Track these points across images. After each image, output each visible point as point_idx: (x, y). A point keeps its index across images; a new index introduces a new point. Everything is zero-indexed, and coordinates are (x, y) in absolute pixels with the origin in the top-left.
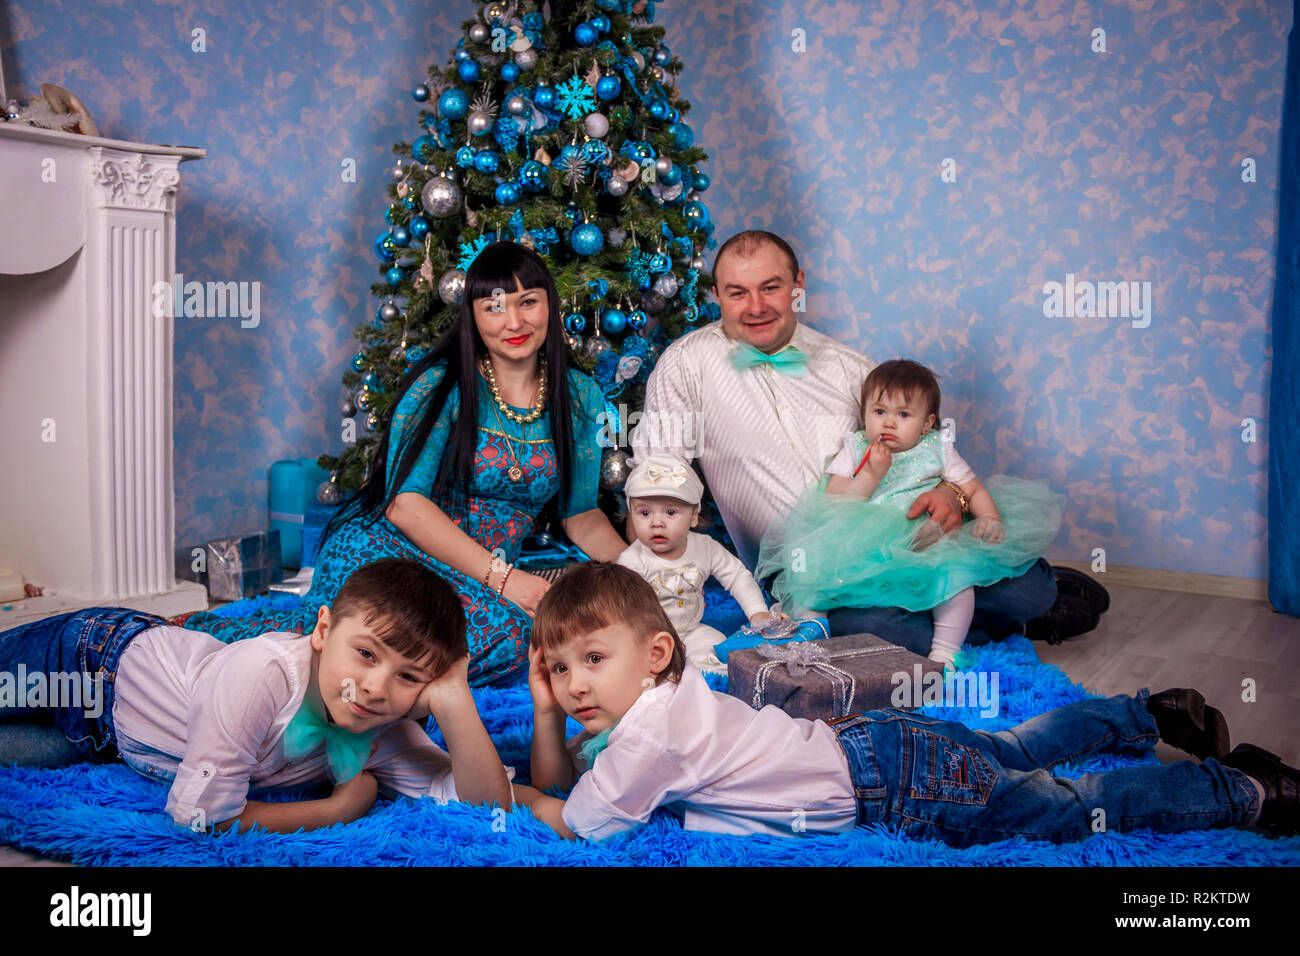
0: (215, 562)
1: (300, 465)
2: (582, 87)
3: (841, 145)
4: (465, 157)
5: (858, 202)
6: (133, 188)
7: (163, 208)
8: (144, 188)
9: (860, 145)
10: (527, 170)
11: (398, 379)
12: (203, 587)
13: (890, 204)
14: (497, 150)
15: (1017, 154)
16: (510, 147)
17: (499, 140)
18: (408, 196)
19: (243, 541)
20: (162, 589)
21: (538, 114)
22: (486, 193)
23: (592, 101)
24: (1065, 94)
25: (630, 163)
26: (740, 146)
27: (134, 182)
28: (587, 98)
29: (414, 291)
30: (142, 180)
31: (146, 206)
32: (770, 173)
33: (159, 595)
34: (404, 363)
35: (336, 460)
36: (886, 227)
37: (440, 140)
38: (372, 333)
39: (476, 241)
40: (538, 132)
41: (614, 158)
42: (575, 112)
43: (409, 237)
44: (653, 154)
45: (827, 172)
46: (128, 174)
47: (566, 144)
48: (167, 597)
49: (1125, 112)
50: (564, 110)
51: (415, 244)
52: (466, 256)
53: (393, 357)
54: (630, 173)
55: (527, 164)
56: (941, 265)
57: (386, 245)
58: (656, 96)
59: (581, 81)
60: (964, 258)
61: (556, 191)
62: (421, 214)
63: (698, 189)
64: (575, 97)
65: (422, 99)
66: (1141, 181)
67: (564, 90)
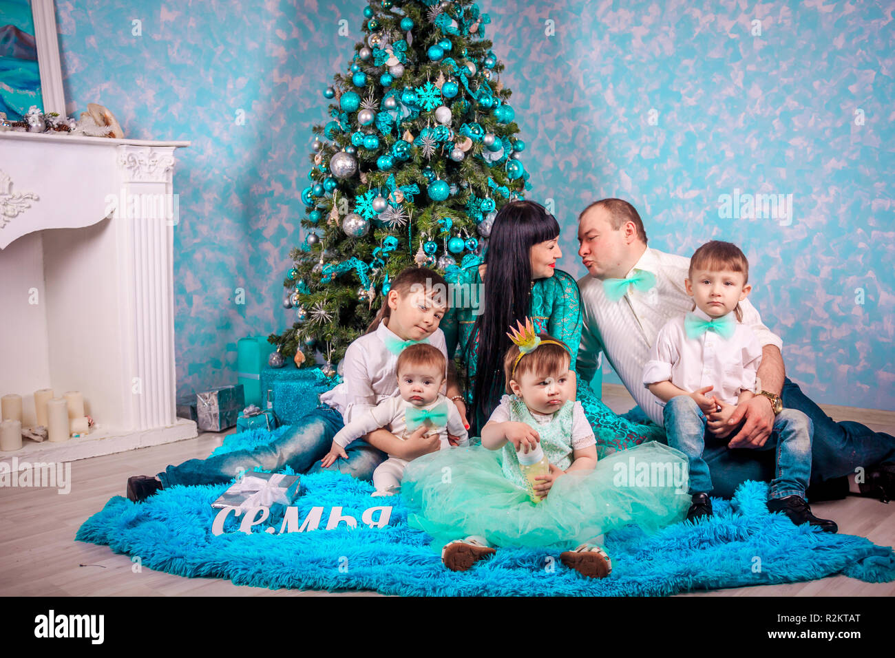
0: (202, 406)
1: (257, 341)
2: (433, 89)
3: (622, 110)
4: (356, 139)
5: (635, 151)
6: (145, 169)
7: (164, 180)
8: (152, 168)
9: (636, 110)
10: (398, 146)
11: (318, 284)
12: (194, 422)
13: (657, 152)
14: (378, 133)
15: (743, 115)
16: (387, 131)
17: (379, 127)
18: (322, 164)
19: (219, 392)
20: (168, 424)
21: (405, 108)
22: (372, 161)
23: (440, 99)
24: (774, 73)
25: (465, 139)
26: (555, 111)
27: (146, 165)
28: (437, 96)
29: (328, 227)
30: (151, 163)
31: (154, 180)
32: (576, 131)
33: (166, 428)
34: (321, 275)
35: (280, 338)
36: (655, 168)
37: (342, 126)
38: (301, 254)
39: (366, 194)
40: (405, 120)
41: (455, 136)
42: (429, 106)
43: (323, 191)
44: (482, 131)
45: (614, 129)
46: (142, 161)
47: (423, 127)
48: (172, 429)
49: (816, 84)
50: (421, 105)
51: (327, 195)
52: (359, 204)
53: (314, 271)
54: (466, 145)
55: (397, 143)
56: (693, 193)
57: (309, 195)
58: (485, 92)
59: (432, 86)
60: (708, 188)
61: (417, 160)
62: (331, 176)
63: (516, 151)
64: (428, 96)
65: (331, 97)
66: (827, 133)
67: (421, 91)
